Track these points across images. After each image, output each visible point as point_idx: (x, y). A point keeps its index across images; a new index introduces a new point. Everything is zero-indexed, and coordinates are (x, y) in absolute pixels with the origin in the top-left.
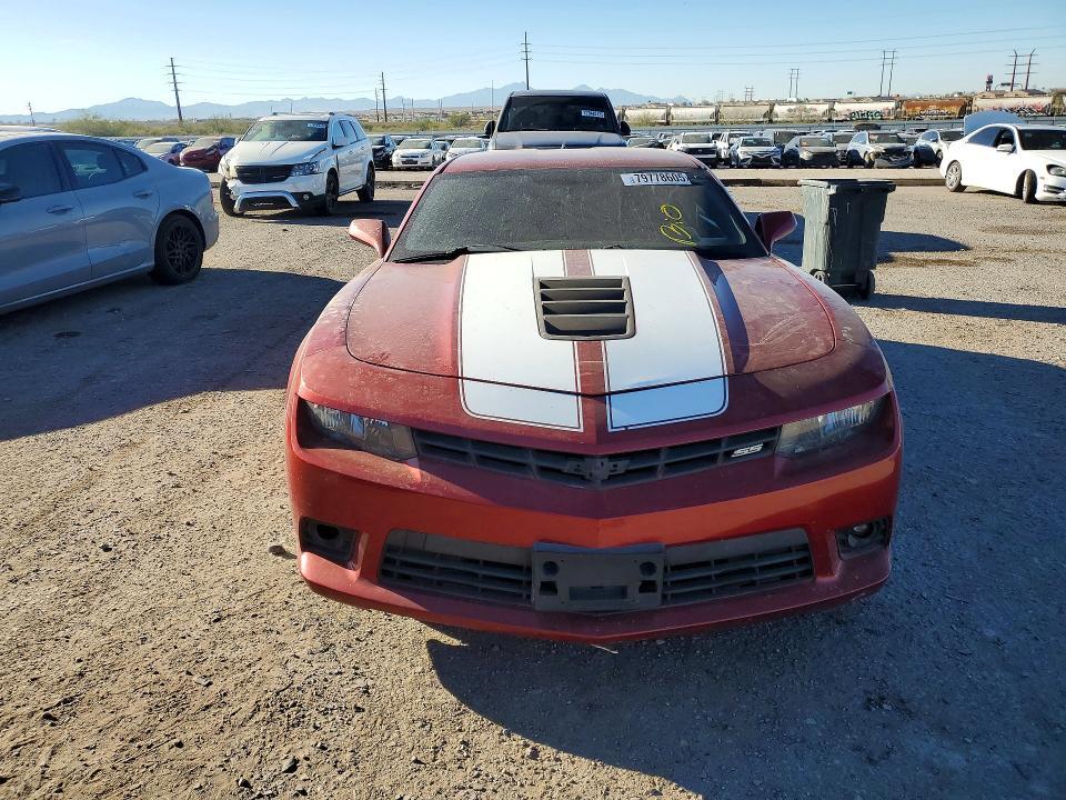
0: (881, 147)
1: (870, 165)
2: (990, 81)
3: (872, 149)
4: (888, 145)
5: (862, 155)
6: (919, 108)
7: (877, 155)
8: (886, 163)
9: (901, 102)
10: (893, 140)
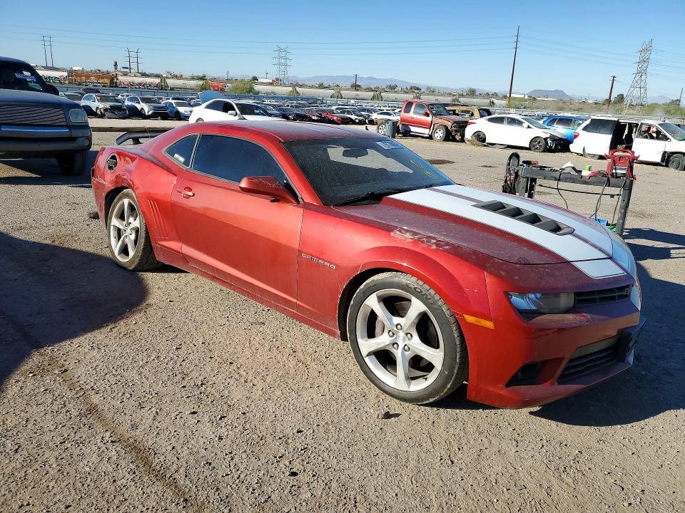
0: (108, 105)
1: (102, 116)
2: (116, 64)
3: (101, 106)
4: (112, 104)
5: (94, 110)
6: (84, 78)
7: (106, 110)
8: (112, 115)
9: (71, 72)
10: (111, 101)
